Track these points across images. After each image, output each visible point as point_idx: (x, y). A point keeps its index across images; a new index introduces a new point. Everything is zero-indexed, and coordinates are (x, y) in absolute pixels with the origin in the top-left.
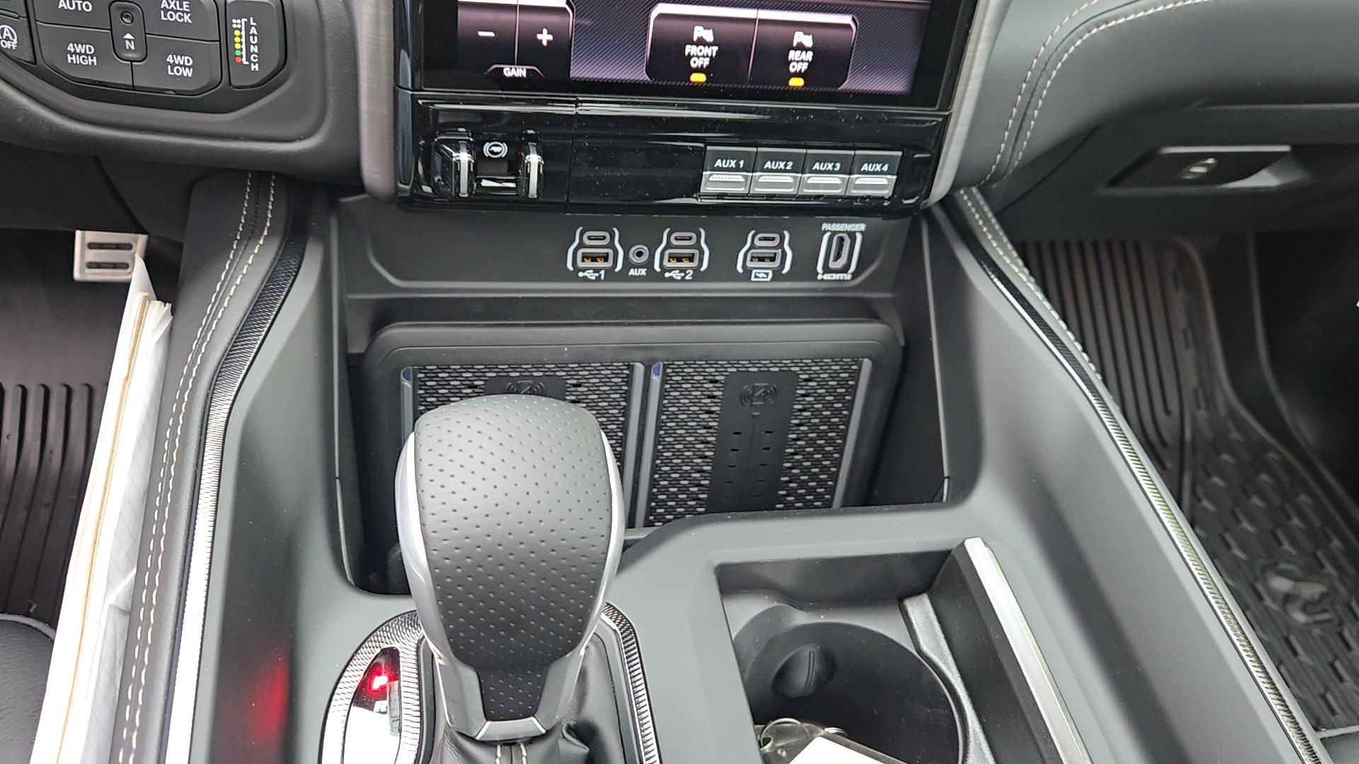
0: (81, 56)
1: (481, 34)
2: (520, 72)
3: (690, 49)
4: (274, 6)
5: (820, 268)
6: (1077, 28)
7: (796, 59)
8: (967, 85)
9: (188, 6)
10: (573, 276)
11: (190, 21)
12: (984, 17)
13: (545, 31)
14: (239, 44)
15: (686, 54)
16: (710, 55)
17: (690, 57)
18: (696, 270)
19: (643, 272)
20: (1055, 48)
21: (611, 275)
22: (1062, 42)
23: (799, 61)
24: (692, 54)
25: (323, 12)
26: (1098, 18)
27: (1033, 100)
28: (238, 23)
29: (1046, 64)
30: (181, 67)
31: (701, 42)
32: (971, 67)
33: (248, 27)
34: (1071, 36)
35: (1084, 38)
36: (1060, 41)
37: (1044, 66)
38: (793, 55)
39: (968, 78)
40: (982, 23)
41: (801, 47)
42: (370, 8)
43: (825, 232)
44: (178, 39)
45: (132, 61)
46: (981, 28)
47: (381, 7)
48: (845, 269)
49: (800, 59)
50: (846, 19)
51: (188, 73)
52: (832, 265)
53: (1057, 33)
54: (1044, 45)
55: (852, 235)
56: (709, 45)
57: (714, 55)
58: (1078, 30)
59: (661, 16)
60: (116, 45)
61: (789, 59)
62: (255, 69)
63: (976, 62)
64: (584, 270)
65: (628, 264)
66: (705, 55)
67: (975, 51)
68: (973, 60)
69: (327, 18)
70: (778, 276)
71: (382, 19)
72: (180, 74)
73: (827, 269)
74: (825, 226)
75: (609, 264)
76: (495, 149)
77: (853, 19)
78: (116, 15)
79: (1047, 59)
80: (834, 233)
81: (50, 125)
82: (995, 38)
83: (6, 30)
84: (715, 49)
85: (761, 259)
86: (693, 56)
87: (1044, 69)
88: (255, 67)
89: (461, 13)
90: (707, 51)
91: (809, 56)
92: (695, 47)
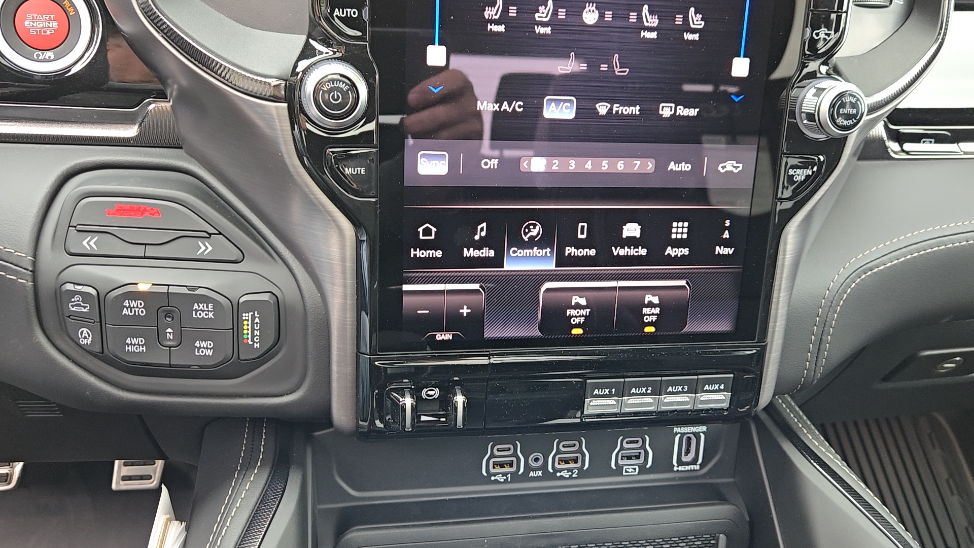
0: (135, 346)
1: (419, 312)
2: (448, 336)
3: (571, 312)
4: (272, 302)
5: (675, 462)
6: (850, 275)
7: (648, 313)
8: (775, 322)
9: (212, 307)
10: (487, 480)
11: (213, 317)
12: (782, 273)
13: (465, 307)
14: (246, 330)
15: (568, 315)
16: (585, 315)
17: (570, 317)
18: (580, 469)
19: (540, 473)
20: (837, 290)
21: (516, 477)
22: (841, 286)
23: (650, 314)
24: (571, 315)
25: (307, 304)
26: (865, 267)
27: (825, 329)
28: (245, 316)
29: (832, 302)
30: (205, 349)
31: (578, 306)
32: (777, 309)
33: (253, 317)
34: (846, 281)
35: (857, 282)
36: (840, 285)
37: (830, 304)
38: (645, 311)
39: (776, 317)
40: (781, 278)
41: (651, 305)
42: (340, 299)
43: (677, 434)
44: (204, 330)
45: (170, 347)
46: (781, 281)
47: (348, 298)
48: (694, 462)
49: (651, 313)
50: (683, 283)
51: (210, 353)
52: (684, 459)
53: (836, 280)
54: (828, 290)
55: (697, 435)
56: (583, 308)
57: (588, 314)
58: (851, 277)
59: (548, 290)
60: (160, 336)
61: (643, 313)
62: (257, 347)
63: (781, 305)
64: (495, 475)
65: (528, 468)
66: (582, 315)
67: (779, 297)
68: (778, 304)
69: (309, 308)
70: (643, 469)
71: (348, 306)
72: (204, 354)
73: (680, 463)
74: (676, 430)
75: (514, 469)
76: (430, 393)
77: (687, 283)
78: (161, 315)
79: (832, 299)
80: (683, 434)
81: (109, 395)
82: (791, 288)
83: (85, 331)
84: (588, 310)
85: (629, 458)
86: (573, 316)
87: (831, 306)
88: (257, 345)
89: (405, 299)
90: (582, 312)
91: (657, 310)
92: (574, 310)
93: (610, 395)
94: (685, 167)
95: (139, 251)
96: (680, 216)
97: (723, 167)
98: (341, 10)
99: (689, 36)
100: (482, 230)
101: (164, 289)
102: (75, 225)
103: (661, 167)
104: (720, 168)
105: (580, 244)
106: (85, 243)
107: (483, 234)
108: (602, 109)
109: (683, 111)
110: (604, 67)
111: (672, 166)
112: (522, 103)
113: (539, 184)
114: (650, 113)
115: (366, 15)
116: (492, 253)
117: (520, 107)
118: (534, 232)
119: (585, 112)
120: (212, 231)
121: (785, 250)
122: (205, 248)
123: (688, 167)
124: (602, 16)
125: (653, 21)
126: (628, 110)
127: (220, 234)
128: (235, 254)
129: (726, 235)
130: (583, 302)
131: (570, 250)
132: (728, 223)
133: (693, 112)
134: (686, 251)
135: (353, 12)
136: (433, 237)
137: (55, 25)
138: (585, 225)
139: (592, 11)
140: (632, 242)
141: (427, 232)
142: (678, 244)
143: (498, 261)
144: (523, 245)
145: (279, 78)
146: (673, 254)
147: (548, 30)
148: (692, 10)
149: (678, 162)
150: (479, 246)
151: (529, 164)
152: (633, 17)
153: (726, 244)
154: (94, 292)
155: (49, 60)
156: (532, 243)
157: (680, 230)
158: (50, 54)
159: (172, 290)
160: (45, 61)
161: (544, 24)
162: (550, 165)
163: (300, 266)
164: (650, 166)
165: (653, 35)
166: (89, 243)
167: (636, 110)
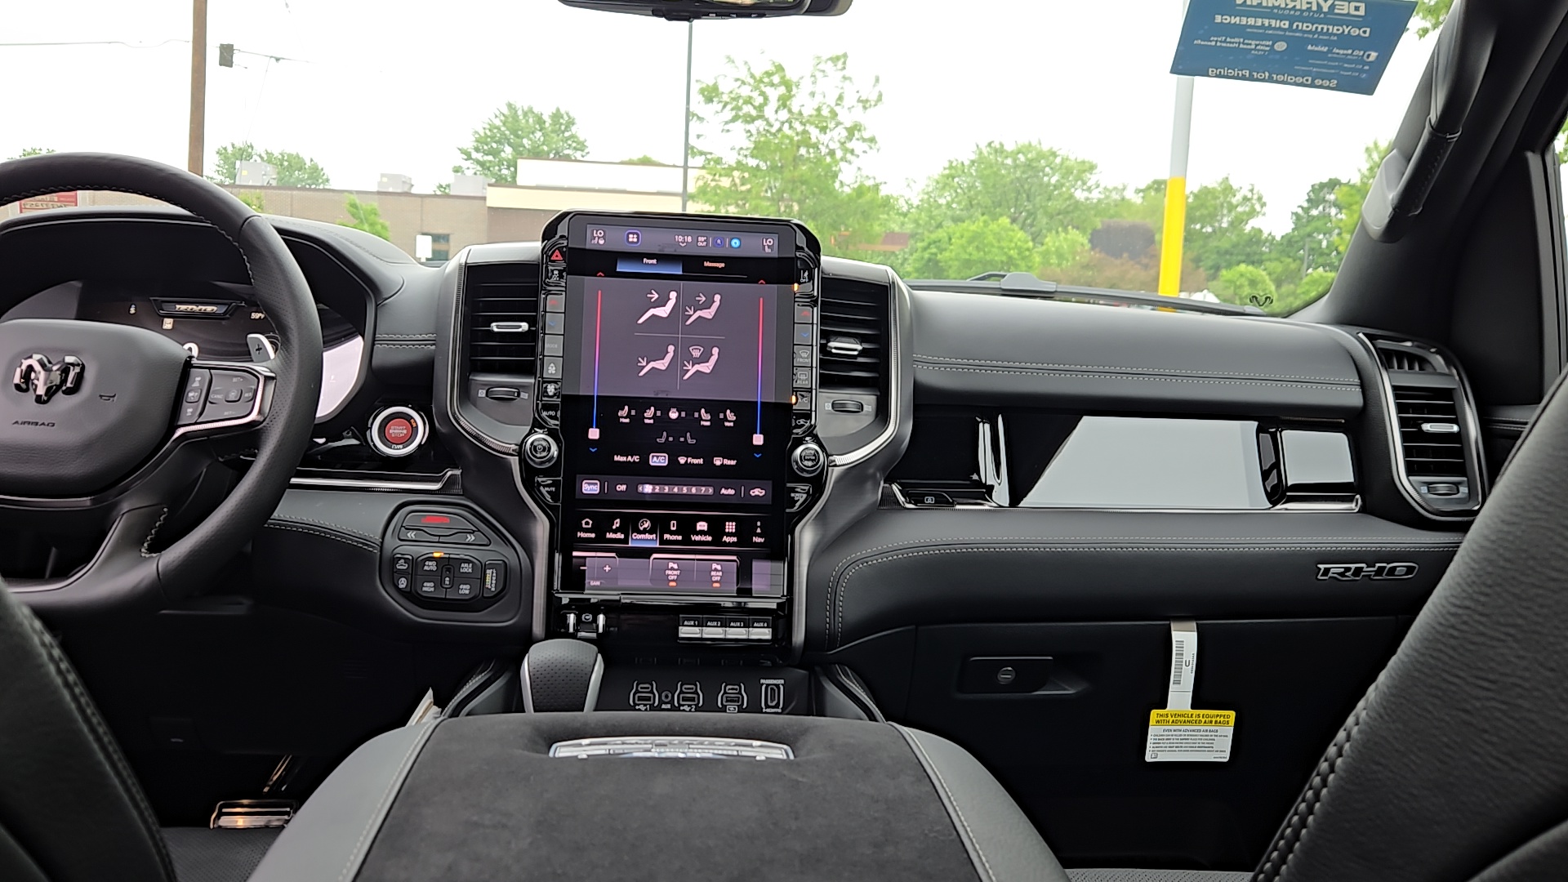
0: (428, 587)
1: (581, 568)
2: (598, 583)
3: (668, 572)
4: (503, 565)
5: (763, 705)
6: (852, 564)
7: (715, 575)
9: (471, 566)
10: (633, 708)
11: (471, 572)
13: (607, 566)
14: (488, 579)
16: (677, 575)
17: (668, 575)
18: (696, 705)
19: (669, 706)
20: (841, 571)
21: (653, 708)
27: (837, 596)
28: (489, 572)
29: (839, 579)
30: (465, 589)
31: (672, 569)
33: (493, 573)
35: (856, 569)
36: (844, 569)
37: (837, 580)
38: (713, 573)
41: (716, 570)
43: (763, 684)
44: (466, 578)
45: (447, 589)
48: (777, 706)
50: (734, 557)
51: (467, 592)
52: (770, 704)
53: (841, 566)
54: (835, 571)
55: (778, 686)
56: (676, 570)
59: (655, 559)
60: (442, 582)
62: (493, 591)
64: (639, 705)
65: (661, 702)
70: (741, 710)
71: (544, 564)
72: (464, 593)
73: (767, 706)
74: (762, 681)
75: (651, 702)
76: (587, 617)
77: (737, 557)
78: (444, 570)
79: (838, 577)
80: (768, 685)
81: (409, 618)
83: (402, 580)
84: (679, 572)
85: (731, 701)
87: (838, 582)
88: (493, 589)
89: (574, 560)
90: (675, 572)
91: (720, 574)
93: (694, 626)
94: (731, 492)
95: (436, 539)
96: (731, 519)
97: (753, 493)
98: (547, 412)
99: (727, 424)
100: (617, 523)
101: (447, 556)
102: (404, 526)
103: (717, 491)
104: (751, 493)
105: (672, 533)
106: (409, 535)
107: (618, 525)
108: (682, 460)
109: (727, 462)
110: (682, 439)
111: (723, 491)
112: (638, 457)
113: (648, 499)
114: (709, 462)
115: (559, 415)
116: (622, 536)
117: (637, 459)
118: (646, 525)
119: (673, 461)
120: (475, 529)
122: (471, 538)
123: (733, 492)
124: (680, 414)
125: (708, 417)
126: (696, 461)
127: (479, 531)
128: (486, 542)
129: (759, 531)
130: (676, 566)
131: (667, 536)
132: (759, 524)
133: (733, 463)
134: (735, 539)
135: (552, 413)
136: (590, 526)
137: (405, 432)
138: (675, 522)
139: (674, 412)
140: (702, 533)
141: (587, 523)
142: (730, 535)
143: (626, 541)
144: (640, 532)
145: (516, 445)
146: (728, 541)
147: (652, 421)
148: (728, 411)
149: (727, 488)
150: (615, 532)
151: (643, 489)
152: (696, 415)
153: (759, 535)
154: (410, 558)
155: (400, 449)
156: (645, 531)
157: (730, 527)
158: (401, 446)
159: (452, 556)
160: (397, 449)
161: (650, 419)
162: (654, 489)
163: (523, 551)
164: (711, 491)
165: (708, 424)
166: (411, 535)
167: (701, 461)
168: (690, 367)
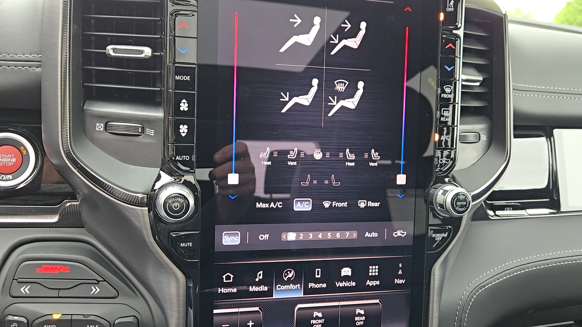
1: (223, 326)
3: (313, 321)
4: (134, 322)
6: (473, 291)
7: (358, 320)
8: (432, 321)
12: (434, 292)
13: (251, 321)
15: (311, 323)
16: (321, 323)
20: (466, 300)
22: (468, 297)
24: (314, 323)
25: (155, 323)
26: (480, 285)
27: (461, 323)
29: (464, 307)
31: (317, 318)
32: (433, 314)
34: (471, 295)
35: (477, 295)
36: (467, 297)
37: (463, 308)
38: (357, 319)
39: (432, 319)
40: (433, 295)
41: (360, 315)
42: (176, 320)
46: (433, 297)
47: (181, 319)
49: (360, 320)
50: (377, 301)
53: (465, 294)
54: (461, 300)
56: (320, 318)
57: (323, 322)
58: (473, 292)
59: (299, 309)
61: (355, 320)
63: (435, 311)
66: (319, 323)
67: (433, 307)
68: (433, 311)
69: (157, 325)
71: (181, 324)
77: (380, 301)
79: (464, 305)
82: (440, 301)
84: (323, 320)
86: (314, 324)
87: (463, 310)
90: (320, 321)
91: (364, 318)
92: (315, 320)
94: (375, 235)
95: (55, 293)
96: (373, 263)
97: (396, 234)
98: (180, 156)
99: (372, 164)
100: (260, 276)
101: (69, 317)
102: (17, 279)
103: (361, 235)
104: (394, 235)
105: (317, 281)
106: (22, 290)
107: (261, 277)
108: (327, 204)
109: (371, 204)
110: (326, 182)
111: (367, 234)
112: (281, 203)
113: (293, 247)
114: (354, 205)
115: (194, 159)
116: (266, 289)
117: (280, 205)
118: (290, 275)
119: (318, 206)
120: (100, 279)
121: (434, 279)
122: (95, 290)
123: (376, 235)
124: (324, 155)
125: (353, 157)
126: (341, 205)
127: (105, 281)
128: (114, 293)
129: (400, 272)
130: (320, 315)
131: (311, 285)
132: (400, 265)
133: (377, 204)
134: (378, 283)
135: (186, 158)
136: (231, 281)
137: (14, 160)
138: (320, 270)
139: (318, 153)
140: (346, 278)
141: (228, 278)
142: (373, 278)
143: (269, 293)
144: (284, 283)
145: (144, 194)
146: (371, 285)
147: (295, 163)
148: (373, 150)
149: (370, 232)
150: (258, 284)
151: (286, 237)
152: (341, 155)
153: (400, 277)
154: (25, 320)
155: (9, 180)
156: (289, 282)
157: (374, 270)
158: (10, 176)
159: (74, 317)
160: (6, 180)
161: (293, 160)
162: (298, 236)
163: (152, 299)
164: (355, 235)
165: (353, 164)
166: (25, 290)
167: (345, 204)
168: (335, 103)
